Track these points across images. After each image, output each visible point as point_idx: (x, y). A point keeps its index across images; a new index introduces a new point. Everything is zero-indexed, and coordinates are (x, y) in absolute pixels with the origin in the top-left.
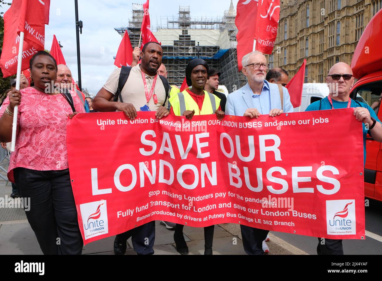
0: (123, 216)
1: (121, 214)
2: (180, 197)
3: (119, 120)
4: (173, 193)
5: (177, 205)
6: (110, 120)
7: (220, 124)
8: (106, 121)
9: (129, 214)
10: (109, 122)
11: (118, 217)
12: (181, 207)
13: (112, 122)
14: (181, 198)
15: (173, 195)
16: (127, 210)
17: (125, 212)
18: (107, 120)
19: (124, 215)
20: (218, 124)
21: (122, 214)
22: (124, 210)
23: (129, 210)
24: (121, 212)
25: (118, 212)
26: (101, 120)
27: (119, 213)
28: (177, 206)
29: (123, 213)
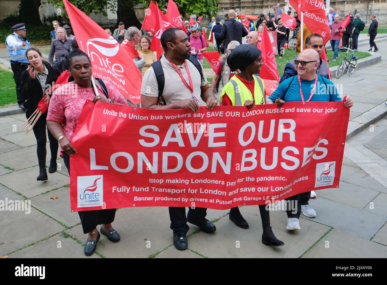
0: (118, 191)
1: (116, 189)
2: (187, 181)
6: (114, 111)
8: (111, 111)
9: (125, 191)
10: (113, 113)
11: (113, 192)
12: (187, 191)
13: (115, 114)
14: (188, 183)
15: (180, 180)
16: (123, 187)
17: (121, 188)
19: (119, 190)
21: (117, 189)
22: (119, 186)
23: (125, 187)
24: (116, 187)
25: (113, 187)
26: (107, 111)
27: (114, 188)
28: (183, 191)
29: (118, 188)
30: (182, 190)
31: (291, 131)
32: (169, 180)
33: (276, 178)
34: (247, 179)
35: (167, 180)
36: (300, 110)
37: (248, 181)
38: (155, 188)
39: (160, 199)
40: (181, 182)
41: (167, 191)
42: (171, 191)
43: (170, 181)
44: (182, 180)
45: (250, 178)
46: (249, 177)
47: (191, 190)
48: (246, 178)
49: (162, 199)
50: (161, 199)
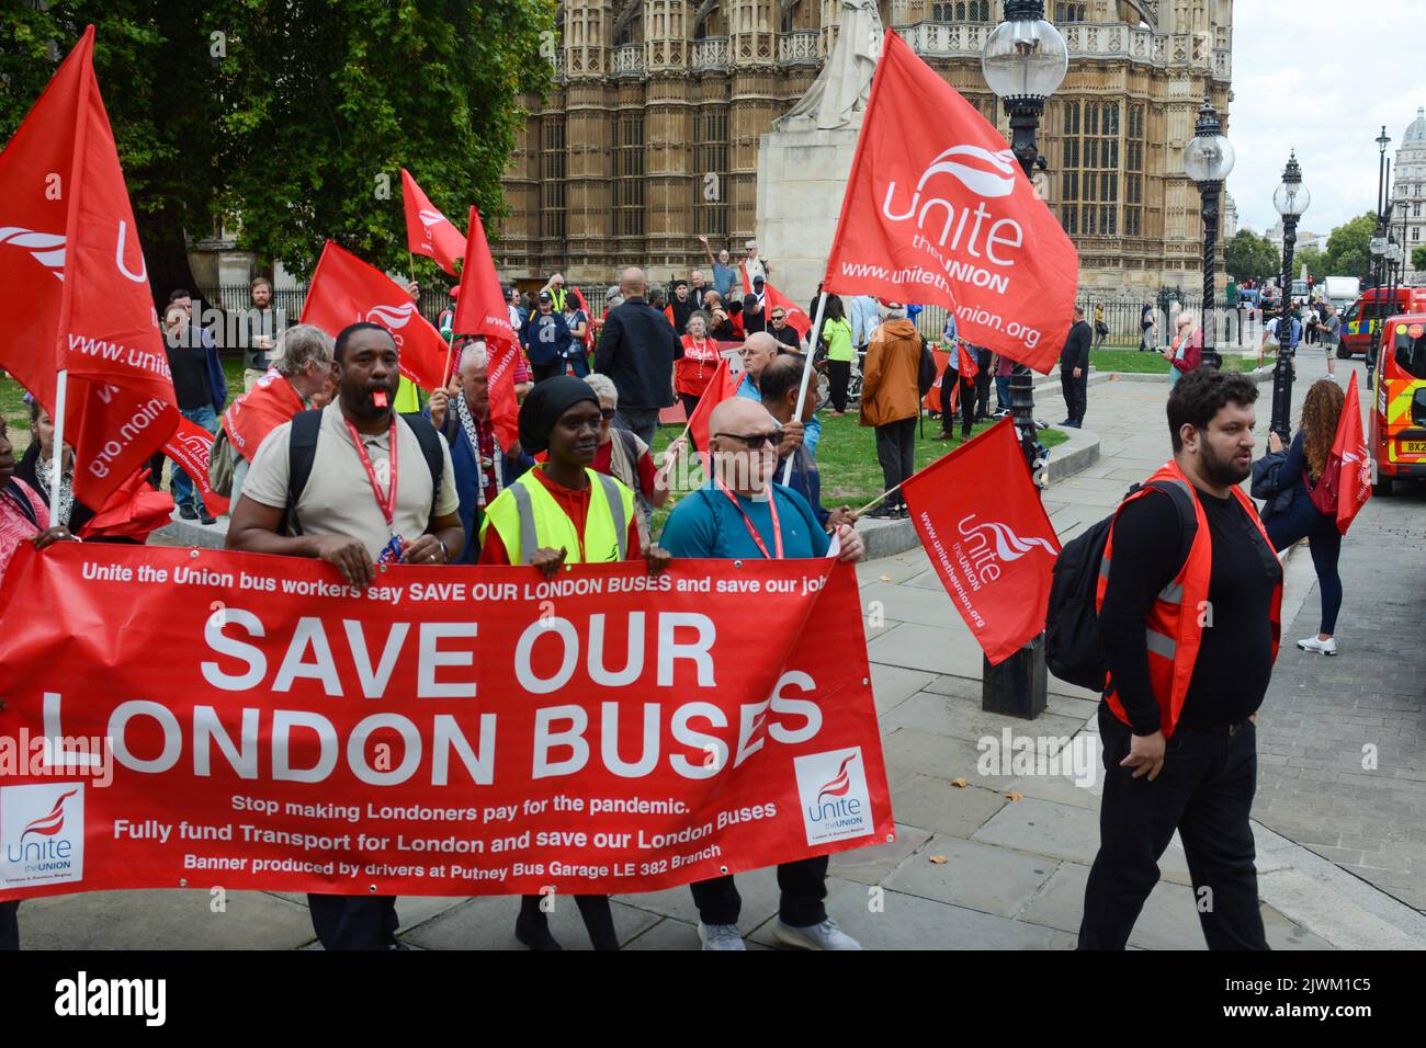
0: (133, 835)
1: (125, 829)
2: (354, 813)
3: (145, 568)
4: (331, 805)
5: (340, 840)
6: (119, 566)
7: (515, 597)
8: (109, 568)
9: (155, 836)
10: (115, 573)
11: (117, 836)
12: (354, 843)
13: (124, 574)
14: (357, 816)
15: (331, 810)
16: (148, 823)
17: (141, 827)
18: (113, 566)
19: (136, 832)
20: (510, 596)
21: (129, 830)
22: (137, 820)
23: (155, 822)
24: (126, 822)
25: (117, 823)
26: (95, 565)
27: (121, 825)
28: (341, 844)
29: (132, 827)
30: (337, 841)
31: (701, 654)
32: (294, 807)
33: (656, 806)
34: (560, 803)
35: (288, 806)
36: (727, 586)
37: (563, 808)
38: (253, 827)
39: (269, 865)
40: (334, 813)
41: (291, 839)
42: (304, 839)
43: (298, 809)
44: (337, 809)
45: (569, 801)
46: (563, 797)
47: (367, 837)
48: (556, 800)
49: (276, 865)
50: (273, 868)
